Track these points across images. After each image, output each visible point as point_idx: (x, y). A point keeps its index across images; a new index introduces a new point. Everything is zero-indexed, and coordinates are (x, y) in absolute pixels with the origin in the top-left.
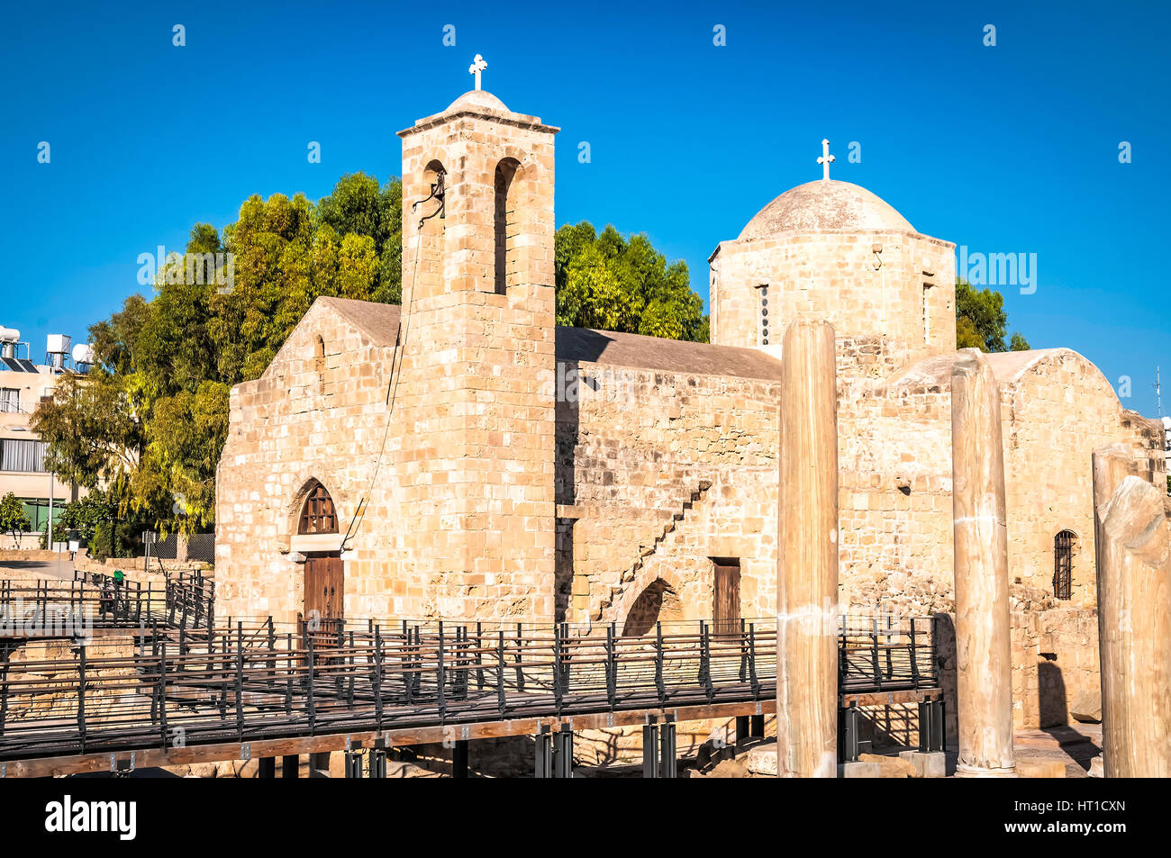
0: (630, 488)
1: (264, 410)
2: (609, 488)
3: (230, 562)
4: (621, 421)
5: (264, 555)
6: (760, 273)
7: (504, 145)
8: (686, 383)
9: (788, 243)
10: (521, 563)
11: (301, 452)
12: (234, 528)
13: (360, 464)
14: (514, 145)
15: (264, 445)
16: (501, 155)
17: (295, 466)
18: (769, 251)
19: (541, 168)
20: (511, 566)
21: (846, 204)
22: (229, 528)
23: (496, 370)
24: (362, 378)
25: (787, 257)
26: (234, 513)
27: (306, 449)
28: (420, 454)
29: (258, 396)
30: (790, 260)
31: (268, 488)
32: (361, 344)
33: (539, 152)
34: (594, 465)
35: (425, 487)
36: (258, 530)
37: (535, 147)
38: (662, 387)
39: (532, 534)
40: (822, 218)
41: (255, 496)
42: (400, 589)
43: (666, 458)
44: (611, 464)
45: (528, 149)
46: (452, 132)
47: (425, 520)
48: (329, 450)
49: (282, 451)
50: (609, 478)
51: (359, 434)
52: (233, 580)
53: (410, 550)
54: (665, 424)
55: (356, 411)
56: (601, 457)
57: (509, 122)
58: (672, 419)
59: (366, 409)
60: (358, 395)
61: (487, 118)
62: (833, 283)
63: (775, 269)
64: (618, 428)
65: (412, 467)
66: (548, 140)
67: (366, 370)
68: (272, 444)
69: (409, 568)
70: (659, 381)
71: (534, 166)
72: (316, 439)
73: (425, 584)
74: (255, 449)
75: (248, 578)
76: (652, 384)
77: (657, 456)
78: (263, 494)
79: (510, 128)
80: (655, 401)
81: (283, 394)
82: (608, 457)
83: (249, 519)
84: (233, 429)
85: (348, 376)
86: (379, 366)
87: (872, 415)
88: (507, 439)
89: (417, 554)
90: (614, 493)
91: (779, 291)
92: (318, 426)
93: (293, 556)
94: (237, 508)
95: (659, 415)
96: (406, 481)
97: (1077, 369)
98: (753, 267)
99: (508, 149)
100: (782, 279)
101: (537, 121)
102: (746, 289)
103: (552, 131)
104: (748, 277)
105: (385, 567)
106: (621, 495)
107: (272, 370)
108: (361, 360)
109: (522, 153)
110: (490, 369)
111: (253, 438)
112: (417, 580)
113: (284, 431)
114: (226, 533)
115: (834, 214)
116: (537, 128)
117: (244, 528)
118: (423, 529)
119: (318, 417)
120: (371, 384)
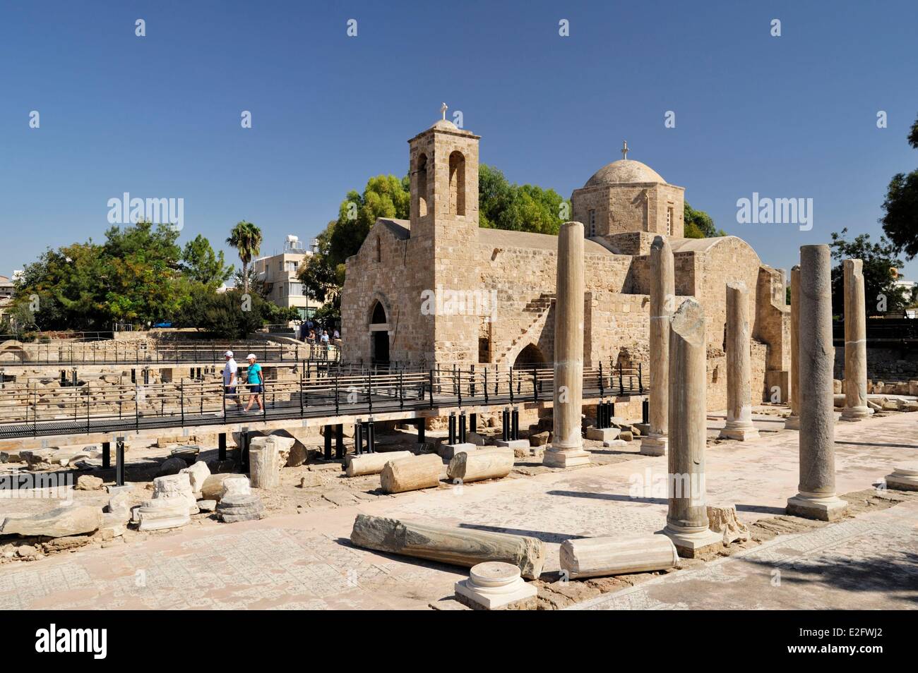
0: (520, 303)
1: (358, 269)
2: (509, 303)
3: (346, 336)
4: (516, 272)
5: (359, 332)
6: (591, 204)
7: (454, 145)
8: (548, 254)
9: (604, 189)
10: (462, 337)
11: (372, 288)
12: (348, 320)
14: (458, 145)
15: (358, 284)
16: (452, 150)
17: (370, 293)
18: (595, 194)
19: (472, 155)
20: (458, 337)
21: (632, 171)
22: (346, 319)
23: (450, 249)
24: (395, 253)
27: (374, 286)
29: (356, 263)
30: (604, 198)
31: (360, 303)
32: (394, 239)
33: (471, 148)
34: (502, 292)
36: (357, 321)
37: (469, 145)
38: (537, 256)
39: (468, 324)
40: (620, 178)
41: (355, 307)
42: (410, 348)
43: (537, 289)
44: (510, 292)
45: (465, 146)
46: (429, 139)
48: (383, 286)
49: (365, 287)
50: (509, 298)
51: (394, 279)
52: (348, 343)
53: (414, 331)
54: (538, 273)
55: (392, 269)
56: (506, 288)
57: (456, 134)
58: (542, 271)
59: (396, 268)
60: (393, 261)
61: (445, 133)
62: (625, 207)
64: (515, 275)
66: (475, 142)
67: (396, 250)
68: (361, 283)
69: (414, 338)
70: (535, 253)
71: (468, 155)
72: (378, 282)
73: (420, 347)
74: (355, 286)
75: (353, 343)
76: (531, 256)
77: (532, 288)
78: (358, 306)
79: (457, 137)
80: (533, 263)
81: (365, 262)
82: (509, 288)
83: (353, 317)
84: (347, 277)
85: (389, 253)
86: (401, 248)
87: (640, 268)
88: (456, 280)
89: (417, 332)
90: (511, 305)
91: (600, 212)
92: (378, 275)
93: (370, 333)
94: (349, 312)
95: (535, 270)
97: (738, 246)
98: (588, 201)
99: (456, 147)
101: (470, 133)
102: (585, 212)
103: (477, 138)
104: (586, 206)
105: (405, 338)
106: (516, 306)
107: (361, 251)
108: (394, 246)
109: (462, 148)
110: (447, 249)
111: (354, 281)
112: (417, 344)
113: (366, 278)
114: (345, 323)
115: (626, 175)
116: (470, 137)
117: (352, 321)
118: (419, 322)
119: (378, 272)
120: (398, 256)
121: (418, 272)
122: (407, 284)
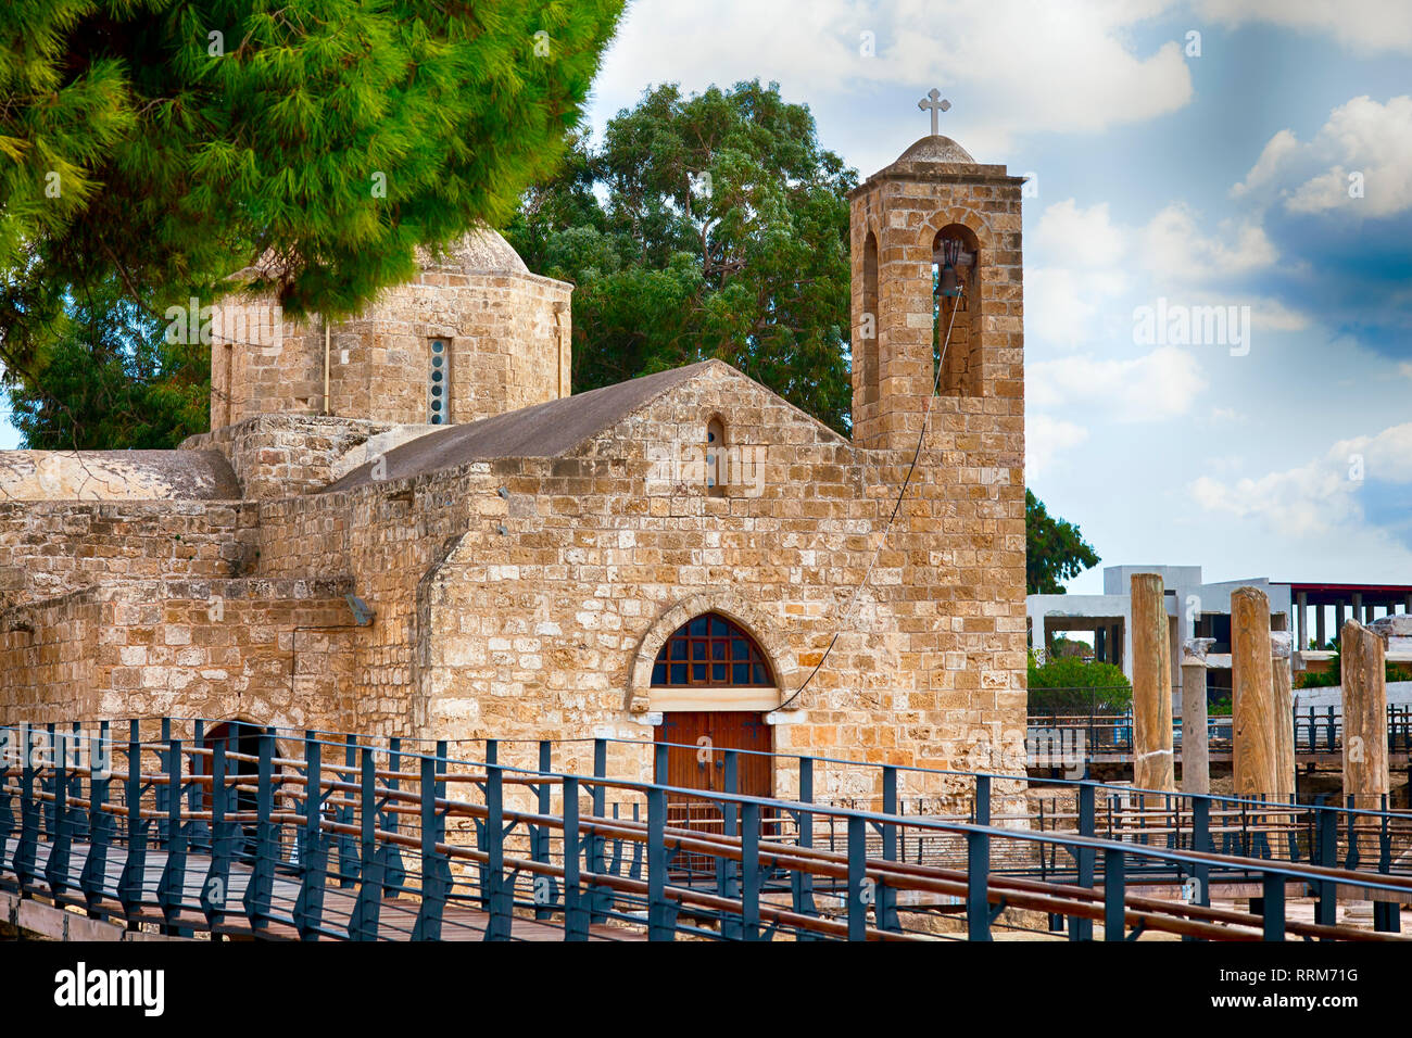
1: (576, 505)
5: (574, 716)
6: (441, 320)
9: (489, 285)
12: (490, 674)
13: (811, 597)
18: (456, 289)
22: (474, 675)
24: (818, 484)
25: (486, 303)
26: (489, 653)
28: (939, 593)
30: (490, 310)
32: (816, 439)
35: (951, 635)
36: (558, 678)
42: (900, 763)
47: (949, 676)
48: (739, 573)
49: (621, 568)
51: (810, 558)
53: (922, 713)
55: (806, 527)
60: (808, 506)
62: (528, 349)
63: (466, 318)
65: (922, 608)
67: (828, 474)
68: (592, 555)
81: (626, 487)
85: (785, 477)
86: (855, 471)
89: (933, 717)
91: (472, 350)
92: (713, 538)
93: (651, 718)
94: (494, 644)
96: (912, 626)
98: (428, 307)
100: (476, 333)
102: (415, 339)
104: (421, 323)
105: (869, 734)
107: (595, 449)
108: (819, 461)
113: (627, 538)
117: (520, 676)
118: (947, 687)
119: (713, 527)
120: (839, 493)
121: (940, 547)
122: (890, 578)
